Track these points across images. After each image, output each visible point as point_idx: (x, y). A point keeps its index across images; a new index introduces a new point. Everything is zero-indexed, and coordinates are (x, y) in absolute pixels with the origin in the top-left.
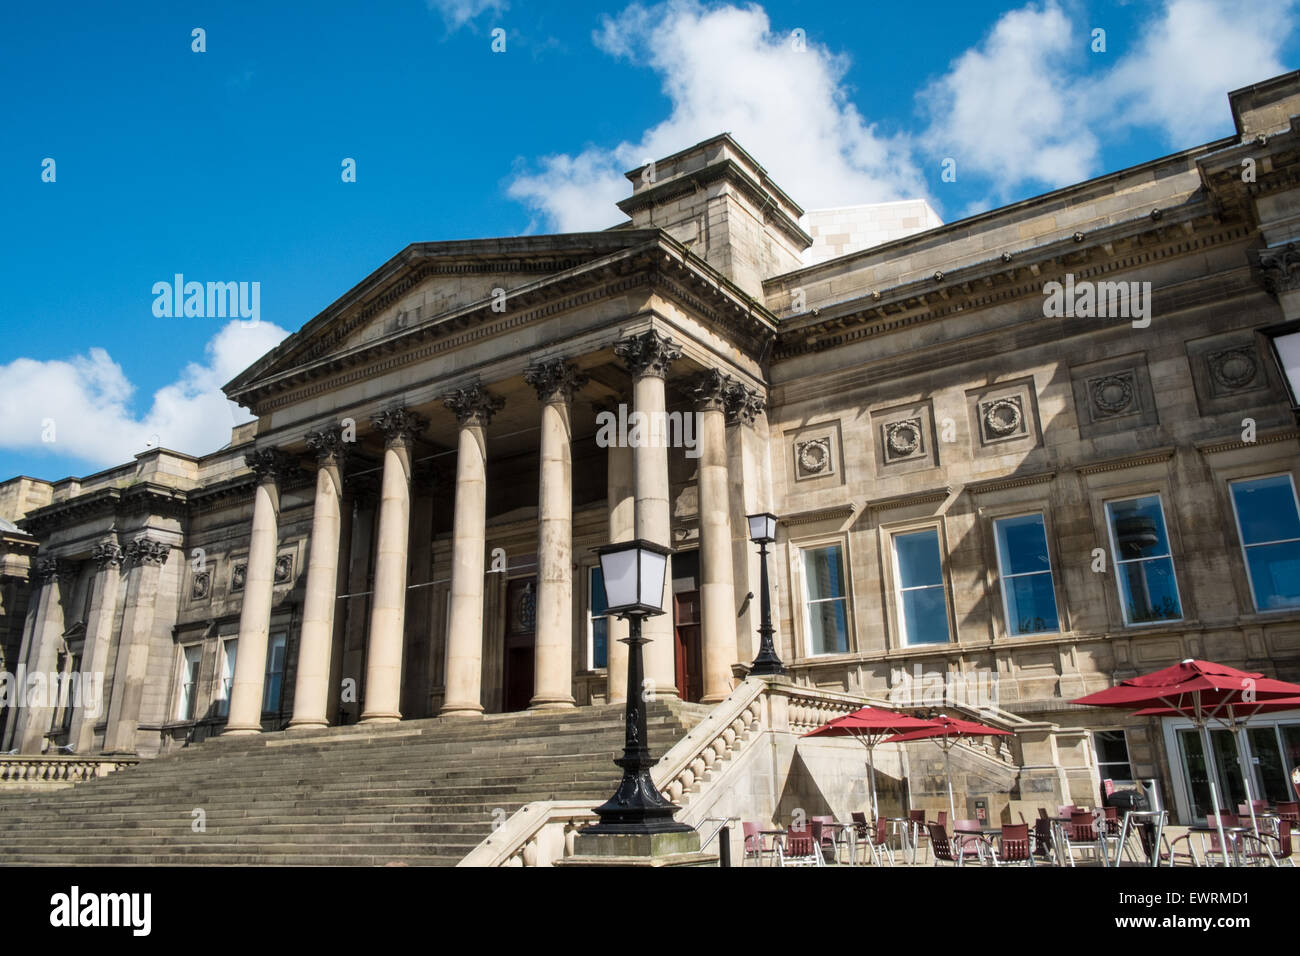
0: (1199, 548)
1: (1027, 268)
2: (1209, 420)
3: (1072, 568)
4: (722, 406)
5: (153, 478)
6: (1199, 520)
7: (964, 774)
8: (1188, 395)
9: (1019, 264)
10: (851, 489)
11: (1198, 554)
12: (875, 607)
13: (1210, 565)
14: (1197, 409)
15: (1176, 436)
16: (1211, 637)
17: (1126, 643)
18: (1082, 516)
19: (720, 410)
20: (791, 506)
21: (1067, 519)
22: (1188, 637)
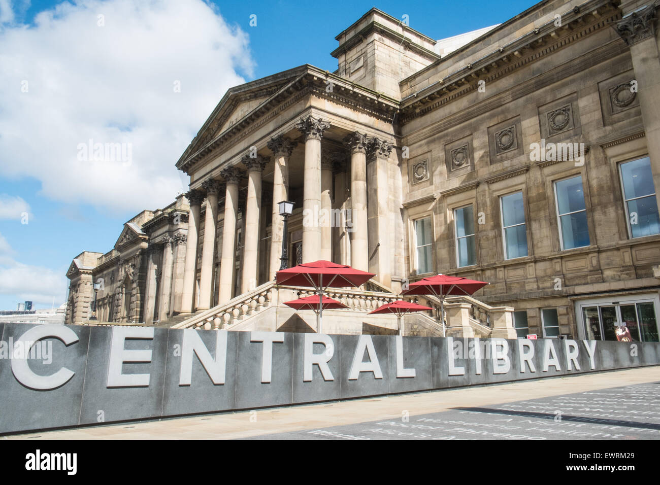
0: (600, 204)
1: (513, 54)
2: (608, 128)
3: (535, 220)
4: (363, 150)
5: (181, 208)
6: (601, 187)
7: (425, 330)
8: (597, 115)
9: (508, 52)
10: (435, 187)
11: (599, 208)
12: (444, 248)
13: (605, 213)
14: (602, 123)
15: (590, 140)
16: (603, 255)
17: (559, 260)
18: (541, 191)
19: (361, 152)
20: (409, 198)
21: (533, 193)
22: (590, 255)
